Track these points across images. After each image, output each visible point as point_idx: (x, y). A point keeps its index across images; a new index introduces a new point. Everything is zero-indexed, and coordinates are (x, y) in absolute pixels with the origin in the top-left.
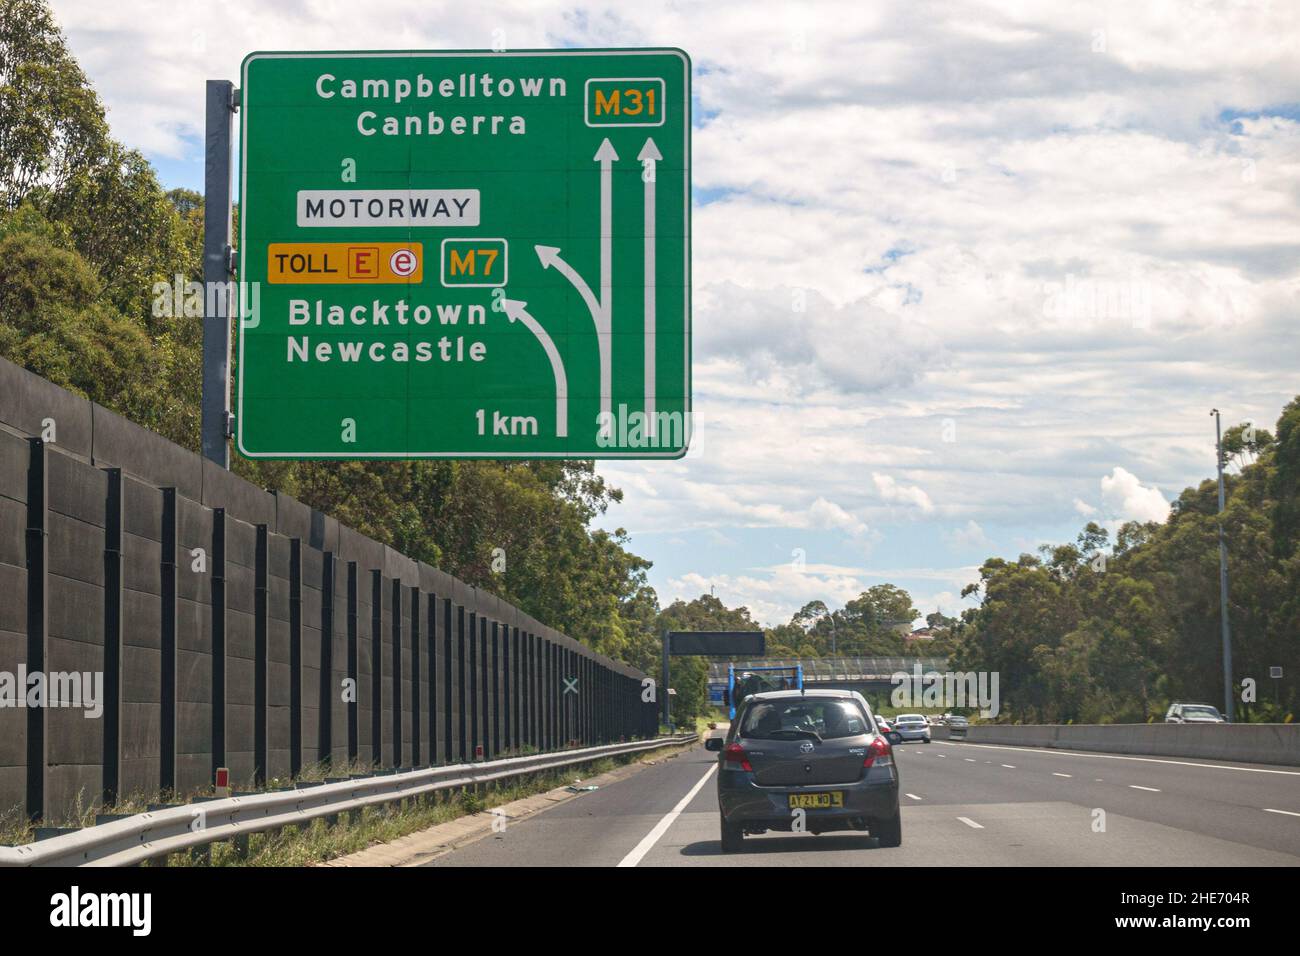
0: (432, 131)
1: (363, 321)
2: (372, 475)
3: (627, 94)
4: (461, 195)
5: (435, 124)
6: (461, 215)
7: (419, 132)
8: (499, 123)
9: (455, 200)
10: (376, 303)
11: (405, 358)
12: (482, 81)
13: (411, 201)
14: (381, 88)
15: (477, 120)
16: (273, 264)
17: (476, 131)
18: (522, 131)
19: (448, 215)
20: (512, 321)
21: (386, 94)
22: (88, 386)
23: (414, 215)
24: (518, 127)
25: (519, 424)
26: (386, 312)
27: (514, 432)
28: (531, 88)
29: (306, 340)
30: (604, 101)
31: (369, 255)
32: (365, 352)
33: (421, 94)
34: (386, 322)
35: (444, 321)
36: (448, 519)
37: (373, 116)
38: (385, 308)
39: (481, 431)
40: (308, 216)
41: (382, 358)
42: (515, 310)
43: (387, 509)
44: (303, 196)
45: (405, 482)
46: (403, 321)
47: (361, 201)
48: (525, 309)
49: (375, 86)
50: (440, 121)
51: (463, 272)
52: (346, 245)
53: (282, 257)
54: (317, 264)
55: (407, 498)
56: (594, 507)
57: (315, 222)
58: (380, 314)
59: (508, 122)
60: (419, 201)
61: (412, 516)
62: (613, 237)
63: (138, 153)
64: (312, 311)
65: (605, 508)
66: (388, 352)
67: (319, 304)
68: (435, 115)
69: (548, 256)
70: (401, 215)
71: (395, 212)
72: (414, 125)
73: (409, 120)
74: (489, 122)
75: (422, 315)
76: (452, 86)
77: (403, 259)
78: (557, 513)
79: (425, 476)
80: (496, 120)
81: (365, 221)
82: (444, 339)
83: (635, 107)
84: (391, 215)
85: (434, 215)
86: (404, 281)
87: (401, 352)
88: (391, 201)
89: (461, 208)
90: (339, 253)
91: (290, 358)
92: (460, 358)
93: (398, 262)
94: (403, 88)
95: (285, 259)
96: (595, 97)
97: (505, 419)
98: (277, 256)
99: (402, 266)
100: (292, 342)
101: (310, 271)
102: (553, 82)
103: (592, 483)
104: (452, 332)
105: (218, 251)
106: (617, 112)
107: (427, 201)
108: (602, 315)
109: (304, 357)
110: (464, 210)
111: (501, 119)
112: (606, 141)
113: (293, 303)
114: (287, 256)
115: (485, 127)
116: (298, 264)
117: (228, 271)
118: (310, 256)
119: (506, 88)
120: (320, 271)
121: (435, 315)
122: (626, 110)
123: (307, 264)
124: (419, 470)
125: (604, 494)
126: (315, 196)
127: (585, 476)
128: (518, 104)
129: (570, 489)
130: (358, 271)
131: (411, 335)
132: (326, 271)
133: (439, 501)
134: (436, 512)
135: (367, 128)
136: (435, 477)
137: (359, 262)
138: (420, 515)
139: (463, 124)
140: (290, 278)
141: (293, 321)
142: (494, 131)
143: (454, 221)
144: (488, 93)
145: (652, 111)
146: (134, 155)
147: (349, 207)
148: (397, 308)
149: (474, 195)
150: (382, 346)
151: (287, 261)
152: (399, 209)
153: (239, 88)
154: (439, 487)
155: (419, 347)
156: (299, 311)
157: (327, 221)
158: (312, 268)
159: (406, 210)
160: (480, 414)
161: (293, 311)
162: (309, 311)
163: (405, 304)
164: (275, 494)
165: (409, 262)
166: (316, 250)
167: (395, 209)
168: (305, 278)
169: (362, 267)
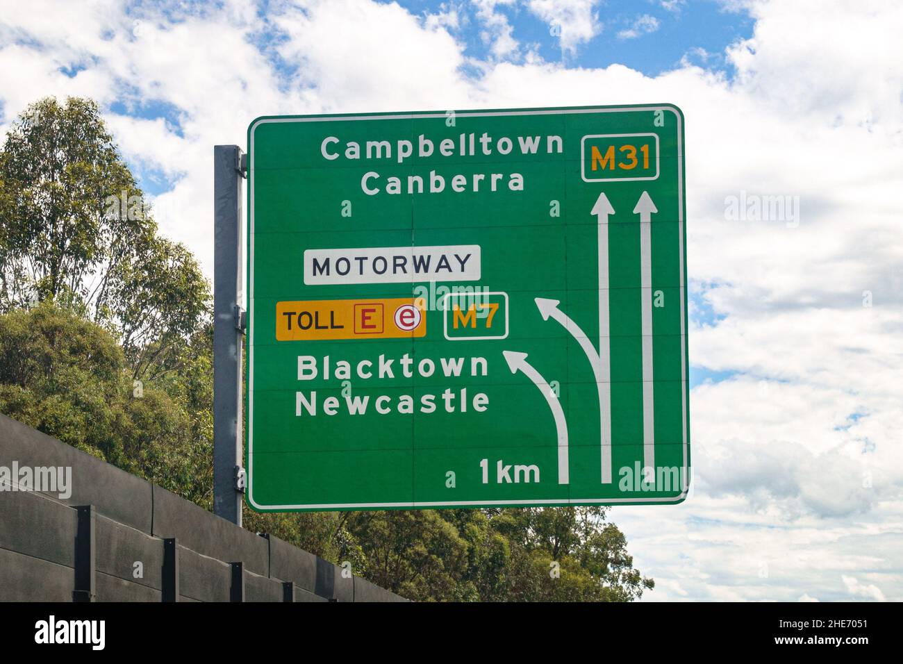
0: (433, 189)
1: (369, 375)
2: (434, 557)
3: (623, 149)
4: (463, 250)
5: (436, 183)
6: (463, 270)
7: (421, 190)
8: (498, 180)
9: (457, 256)
10: (382, 358)
11: (410, 410)
12: (481, 140)
13: (414, 257)
14: (384, 148)
15: (477, 178)
16: (281, 321)
17: (476, 189)
18: (521, 187)
19: (450, 271)
20: (514, 372)
21: (389, 155)
22: (106, 447)
23: (417, 270)
24: (517, 182)
25: (522, 473)
26: (391, 366)
27: (517, 480)
28: (529, 145)
29: (313, 394)
30: (600, 157)
31: (374, 311)
32: (371, 405)
33: (422, 154)
34: (391, 375)
35: (447, 374)
36: (503, 595)
37: (376, 176)
38: (390, 362)
39: (485, 480)
40: (315, 274)
41: (388, 410)
42: (516, 361)
43: (448, 585)
44: (309, 255)
45: (464, 563)
46: (408, 374)
47: (366, 258)
48: (526, 360)
49: (378, 147)
50: (441, 179)
51: (465, 326)
52: (352, 302)
53: (290, 314)
54: (324, 320)
55: (466, 577)
56: (632, 593)
57: (321, 280)
58: (385, 368)
59: (507, 179)
60: (422, 258)
61: (471, 592)
62: (610, 289)
63: (182, 246)
64: (320, 366)
65: (641, 594)
66: (393, 404)
67: (326, 359)
68: (436, 175)
69: (548, 308)
70: (405, 272)
71: (399, 269)
72: (416, 183)
73: (411, 180)
74: (488, 179)
75: (427, 368)
76: (452, 146)
77: (408, 314)
78: (597, 592)
79: (481, 559)
80: (495, 177)
81: (369, 278)
82: (448, 391)
83: (630, 161)
84: (395, 272)
85: (437, 271)
86: (409, 335)
87: (406, 405)
88: (395, 258)
89: (463, 263)
90: (345, 310)
91: (299, 413)
92: (464, 409)
93: (402, 317)
94: (405, 149)
95: (292, 316)
96: (591, 153)
97: (508, 467)
98: (284, 314)
99: (406, 321)
100: (300, 397)
101: (317, 327)
102: (550, 139)
103: (630, 575)
104: (455, 384)
105: (227, 311)
106: (612, 167)
107: (429, 257)
108: (601, 364)
109: (312, 411)
110: (466, 265)
111: (500, 176)
112: (603, 195)
113: (301, 359)
114: (295, 313)
115: (485, 184)
116: (305, 321)
117: (237, 330)
118: (317, 313)
119: (505, 146)
120: (326, 327)
121: (439, 368)
122: (621, 165)
123: (314, 321)
124: (477, 554)
125: (640, 583)
126: (321, 255)
127: (625, 570)
128: (516, 161)
129: (613, 580)
130: (364, 326)
131: (416, 387)
132: (333, 327)
133: (494, 581)
134: (493, 589)
135: (370, 187)
136: (490, 560)
137: (364, 318)
138: (478, 591)
139: (464, 182)
140: (298, 335)
141: (301, 377)
142: (494, 188)
143: (457, 275)
144: (487, 152)
145: (646, 166)
146: (179, 248)
147: (355, 265)
148: (402, 361)
149: (475, 250)
150: (388, 399)
151: (294, 319)
152: (402, 266)
153: (246, 152)
154: (493, 569)
155: (424, 400)
156: (307, 367)
157: (334, 279)
158: (320, 325)
159: (410, 266)
160: (484, 463)
161: (301, 367)
162: (316, 366)
163: (409, 358)
164: (268, 537)
165: (413, 316)
166: (323, 307)
167: (399, 265)
168: (312, 335)
169: (368, 322)
